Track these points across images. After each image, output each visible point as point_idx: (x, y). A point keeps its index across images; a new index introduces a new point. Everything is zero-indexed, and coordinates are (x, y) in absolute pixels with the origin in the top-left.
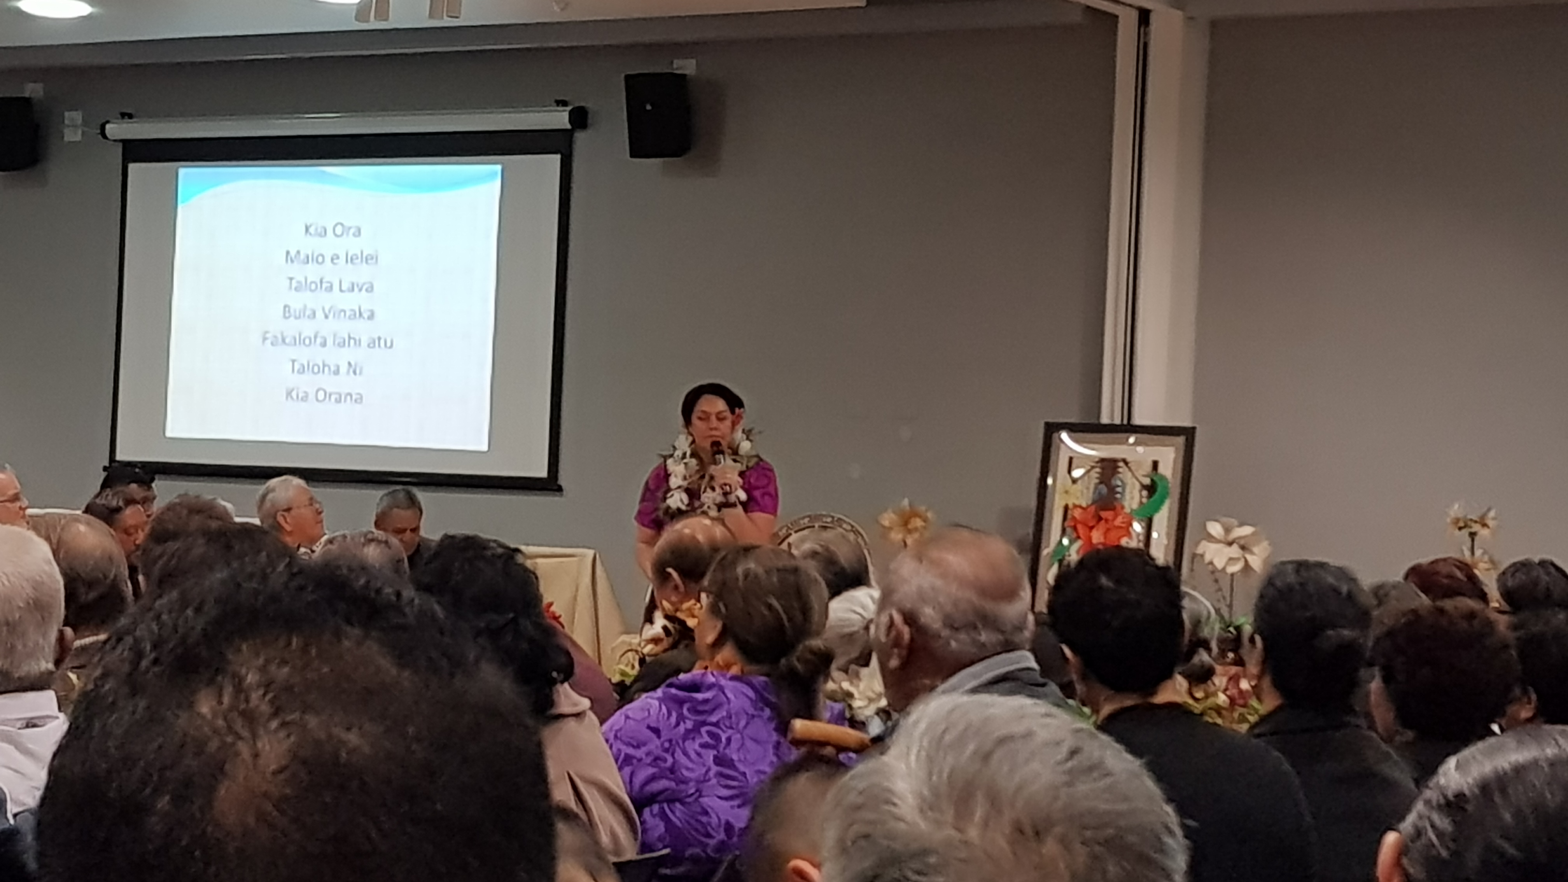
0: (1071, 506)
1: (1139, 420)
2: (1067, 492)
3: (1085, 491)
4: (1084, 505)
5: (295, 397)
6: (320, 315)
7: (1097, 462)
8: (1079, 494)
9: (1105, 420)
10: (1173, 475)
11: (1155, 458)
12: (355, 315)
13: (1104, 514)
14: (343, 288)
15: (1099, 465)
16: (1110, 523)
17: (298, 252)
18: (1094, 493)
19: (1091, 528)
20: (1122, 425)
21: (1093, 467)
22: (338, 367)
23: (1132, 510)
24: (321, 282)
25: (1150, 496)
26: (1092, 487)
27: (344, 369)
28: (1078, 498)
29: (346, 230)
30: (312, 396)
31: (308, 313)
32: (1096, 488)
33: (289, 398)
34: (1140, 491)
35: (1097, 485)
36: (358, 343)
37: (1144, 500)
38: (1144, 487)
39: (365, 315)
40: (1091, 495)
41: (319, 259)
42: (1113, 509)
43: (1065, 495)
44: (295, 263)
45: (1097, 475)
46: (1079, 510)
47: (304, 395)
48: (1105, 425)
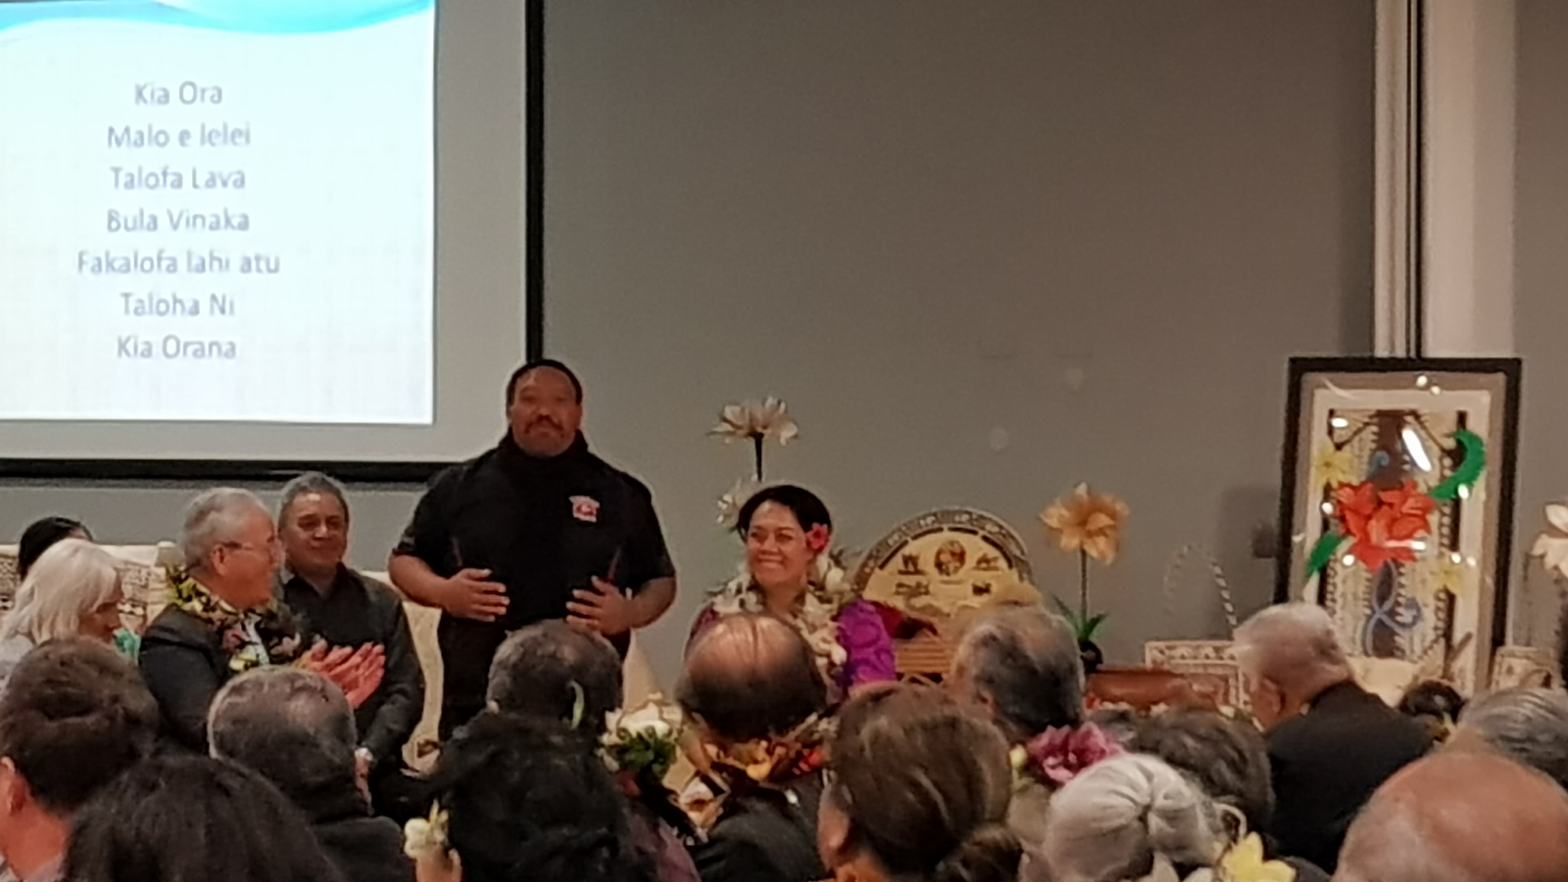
0: (1335, 485)
1: (1433, 350)
2: (1328, 465)
3: (1356, 461)
4: (1355, 482)
5: (131, 351)
6: (163, 222)
7: (1371, 417)
8: (1346, 467)
9: (1381, 351)
10: (1490, 433)
11: (1462, 408)
12: (218, 222)
13: (1385, 496)
14: (198, 182)
15: (1375, 420)
16: (1396, 507)
17: (127, 130)
18: (1370, 463)
19: (1369, 518)
20: (1409, 359)
21: (1367, 424)
22: (196, 304)
23: (1429, 488)
24: (165, 174)
25: (1455, 466)
26: (1366, 454)
27: (205, 306)
28: (1344, 472)
29: (199, 93)
30: (157, 350)
31: (146, 220)
32: (1371, 457)
33: (123, 354)
34: (1441, 459)
35: (1374, 451)
36: (224, 264)
37: (1448, 473)
38: (1446, 452)
39: (235, 222)
40: (1365, 467)
41: (160, 139)
42: (1402, 487)
43: (1324, 468)
44: (124, 145)
45: (1374, 437)
46: (1348, 490)
47: (146, 347)
48: (1382, 360)
